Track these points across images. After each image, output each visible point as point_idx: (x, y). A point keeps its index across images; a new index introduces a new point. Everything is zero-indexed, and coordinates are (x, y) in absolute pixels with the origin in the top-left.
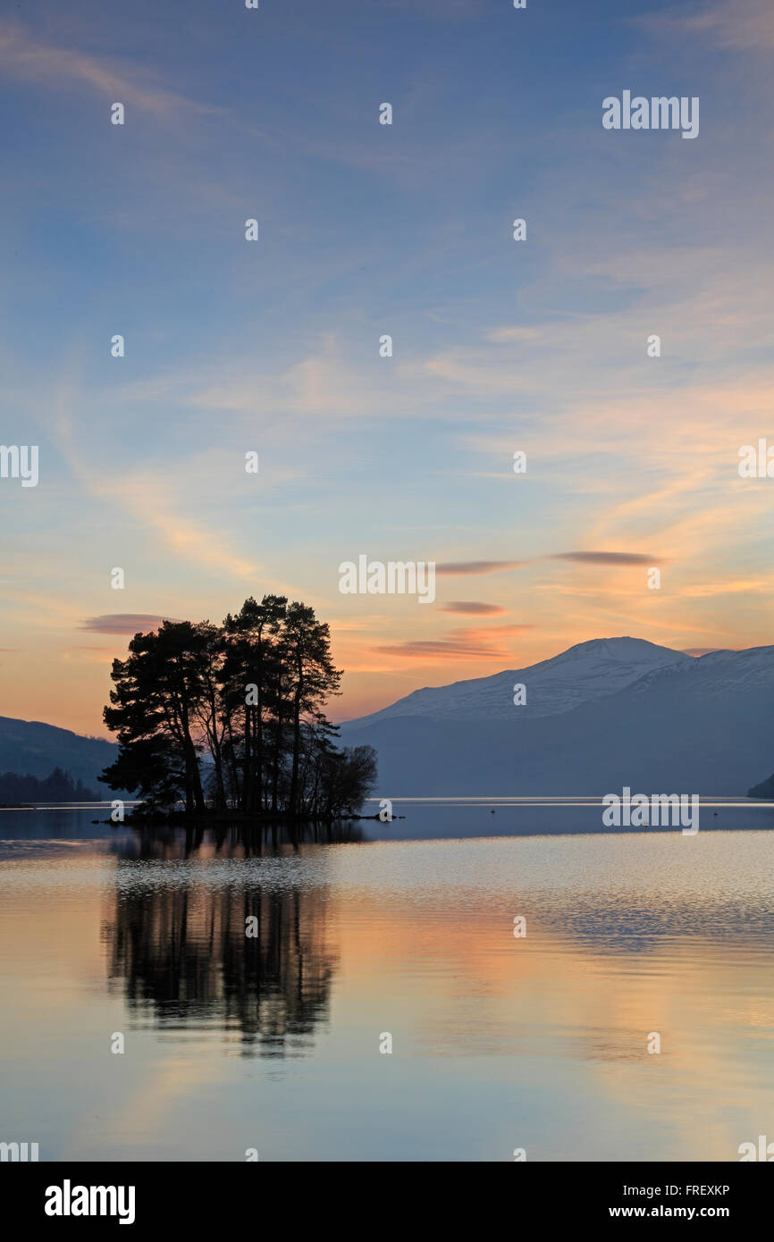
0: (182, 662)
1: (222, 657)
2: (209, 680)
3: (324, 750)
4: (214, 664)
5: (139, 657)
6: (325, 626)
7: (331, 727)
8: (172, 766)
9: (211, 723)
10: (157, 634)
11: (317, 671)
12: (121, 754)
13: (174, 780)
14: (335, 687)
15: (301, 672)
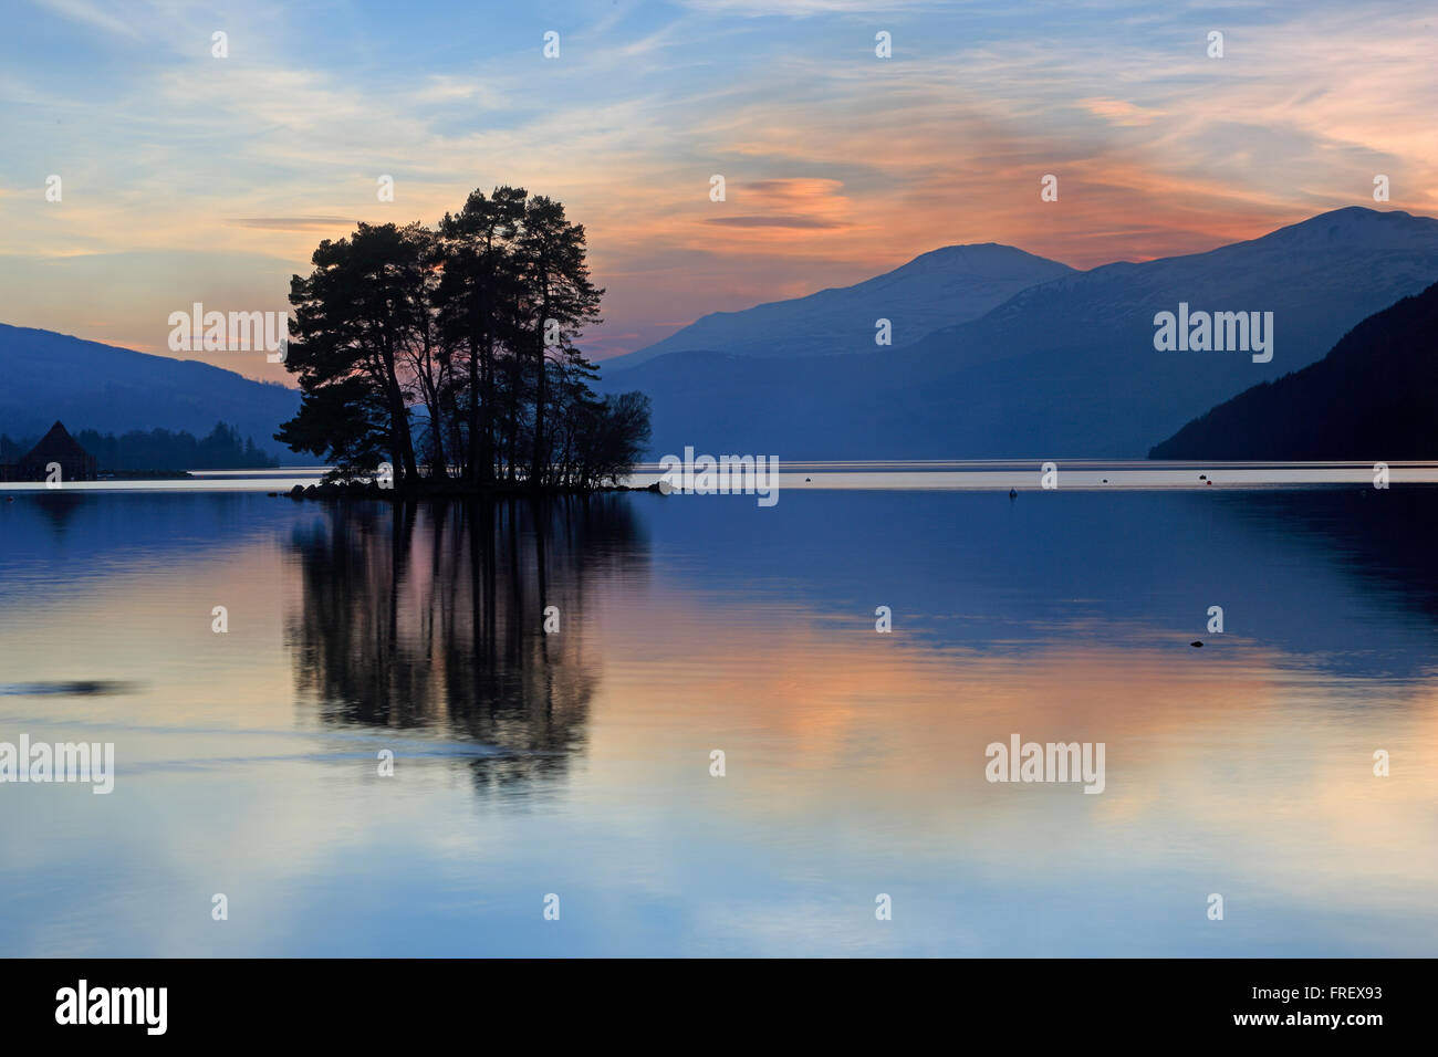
0: (384, 279)
1: (438, 270)
2: (421, 303)
3: (578, 398)
4: (427, 281)
5: (325, 271)
6: (579, 229)
7: (588, 367)
8: (373, 419)
9: (424, 363)
10: (350, 240)
11: (568, 290)
12: (304, 404)
13: (375, 438)
14: (592, 312)
15: (546, 291)
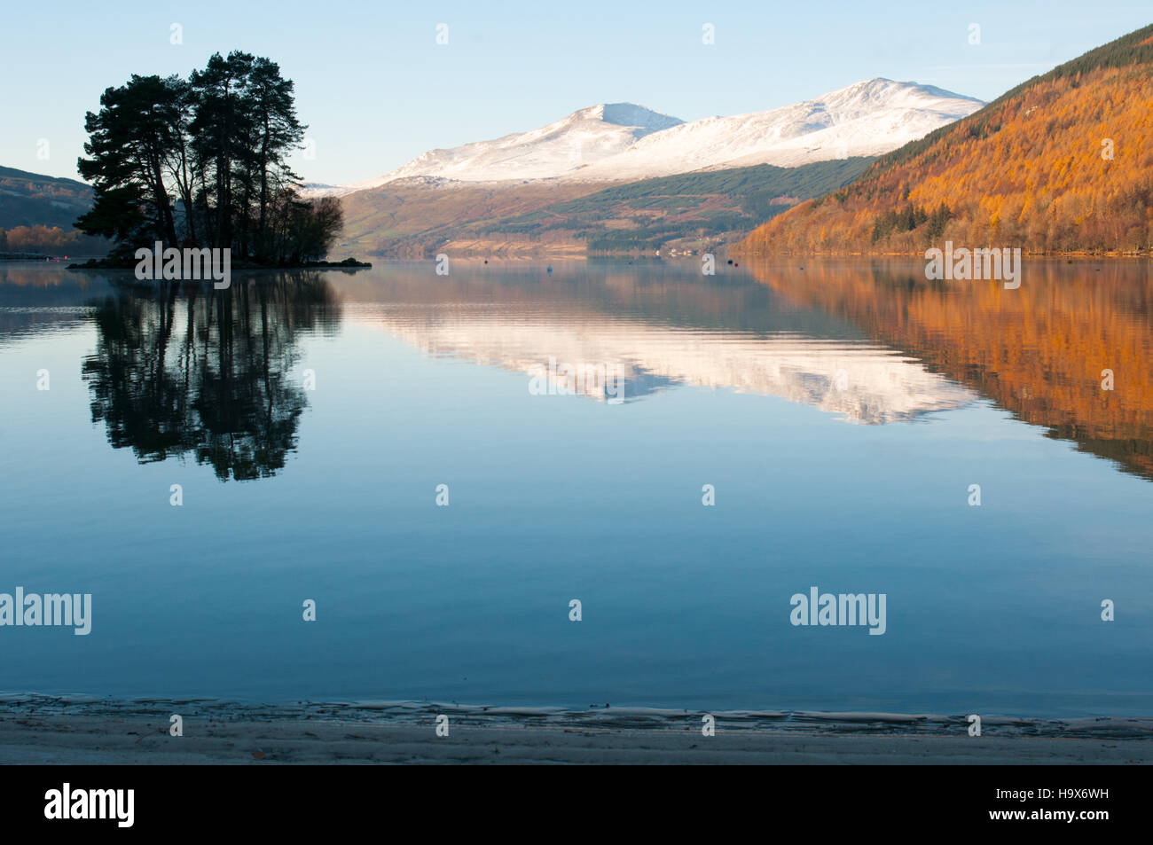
0: (154, 114)
1: (191, 110)
2: (179, 132)
3: (289, 200)
4: (183, 117)
5: (111, 109)
6: (290, 83)
7: (296, 178)
8: (147, 213)
9: (181, 173)
10: (127, 87)
11: (283, 125)
12: (97, 203)
13: (149, 226)
14: (299, 140)
15: (266, 125)
